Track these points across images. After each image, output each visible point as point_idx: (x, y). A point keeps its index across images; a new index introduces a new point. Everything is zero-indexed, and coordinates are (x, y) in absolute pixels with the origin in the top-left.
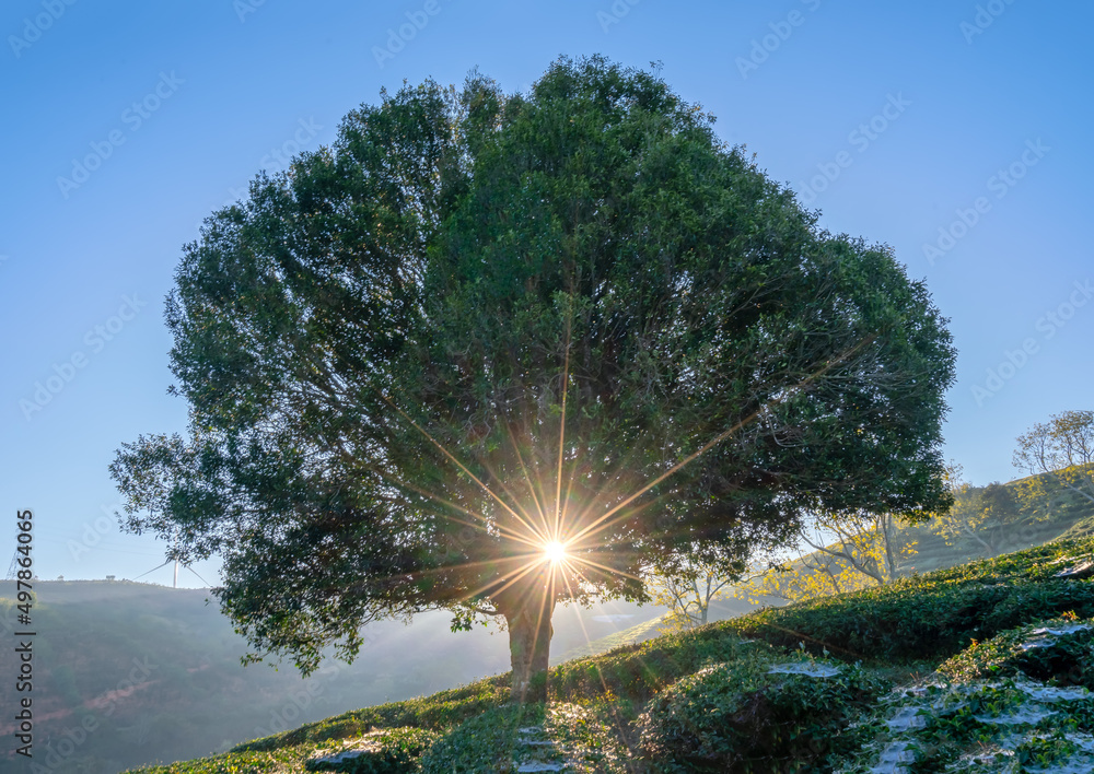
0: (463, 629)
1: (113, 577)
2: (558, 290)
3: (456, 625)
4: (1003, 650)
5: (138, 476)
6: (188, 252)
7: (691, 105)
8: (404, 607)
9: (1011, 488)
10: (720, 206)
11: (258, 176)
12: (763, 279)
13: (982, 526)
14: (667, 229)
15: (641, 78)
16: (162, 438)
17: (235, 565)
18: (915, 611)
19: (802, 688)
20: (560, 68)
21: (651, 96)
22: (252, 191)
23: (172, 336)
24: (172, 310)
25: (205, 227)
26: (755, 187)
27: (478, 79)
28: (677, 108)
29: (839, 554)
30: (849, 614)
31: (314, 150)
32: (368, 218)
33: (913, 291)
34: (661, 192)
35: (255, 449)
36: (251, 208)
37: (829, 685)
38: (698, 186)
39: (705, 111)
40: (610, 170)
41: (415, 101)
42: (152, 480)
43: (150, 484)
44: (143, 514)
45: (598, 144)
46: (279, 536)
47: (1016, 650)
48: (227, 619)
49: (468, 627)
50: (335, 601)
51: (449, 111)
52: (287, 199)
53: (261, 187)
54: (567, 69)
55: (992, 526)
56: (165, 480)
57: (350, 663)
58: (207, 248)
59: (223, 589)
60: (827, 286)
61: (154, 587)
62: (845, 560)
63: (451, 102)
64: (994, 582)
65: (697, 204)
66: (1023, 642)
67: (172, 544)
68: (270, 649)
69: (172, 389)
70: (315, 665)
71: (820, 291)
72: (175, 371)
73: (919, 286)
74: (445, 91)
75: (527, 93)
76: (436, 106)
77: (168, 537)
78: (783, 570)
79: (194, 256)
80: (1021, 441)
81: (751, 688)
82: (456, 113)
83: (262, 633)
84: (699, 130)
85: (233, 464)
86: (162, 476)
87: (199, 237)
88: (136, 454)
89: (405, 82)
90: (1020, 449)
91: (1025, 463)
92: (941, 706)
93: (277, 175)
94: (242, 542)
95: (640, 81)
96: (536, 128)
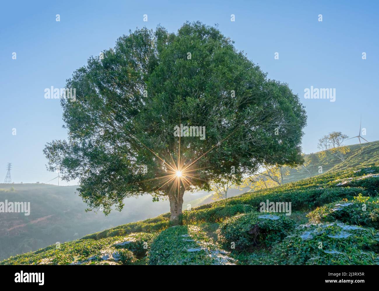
0: (157, 201)
1: (39, 182)
2: (188, 97)
3: (154, 200)
4: (327, 211)
5: (52, 153)
6: (68, 82)
7: (227, 38)
8: (136, 193)
9: (317, 155)
10: (238, 71)
11: (90, 58)
12: (250, 94)
13: (308, 166)
14: (222, 78)
15: (212, 29)
16: (60, 141)
17: (83, 181)
18: (296, 196)
19: (269, 223)
20: (186, 25)
21: (215, 35)
22: (88, 62)
23: (63, 108)
24: (63, 100)
25: (74, 74)
26: (248, 65)
27: (160, 27)
28: (223, 39)
29: (267, 175)
30: (276, 197)
31: (108, 50)
32: (126, 72)
33: (294, 98)
34: (220, 66)
35: (90, 144)
36: (88, 68)
37: (277, 222)
38: (231, 64)
39: (231, 40)
40: (203, 59)
41: (140, 34)
42: (57, 155)
43: (56, 156)
44: (54, 165)
45: (200, 50)
46: (97, 172)
47: (331, 211)
48: (81, 198)
49: (158, 200)
50: (115, 192)
51: (151, 37)
52: (100, 65)
53: (91, 61)
54: (189, 25)
55: (311, 166)
56: (61, 154)
57: (120, 211)
58: (74, 81)
59: (80, 189)
60: (270, 97)
61: (52, 185)
62: (268, 177)
63: (151, 34)
64: (318, 187)
65: (231, 70)
66: (333, 208)
67: (63, 175)
68: (94, 207)
69: (64, 126)
70: (109, 212)
71: (268, 98)
72: (64, 120)
73: (296, 96)
74: (150, 31)
75: (176, 33)
76: (147, 36)
77: (62, 173)
78: (254, 182)
79: (70, 83)
80: (320, 141)
81: (254, 223)
82: (153, 38)
83: (92, 202)
84: (230, 46)
85: (83, 150)
86: (60, 153)
87: (72, 77)
88: (52, 146)
89: (137, 28)
90: (320, 143)
91: (321, 147)
92: (317, 231)
93: (96, 57)
94: (85, 173)
95: (212, 30)
96: (180, 45)
